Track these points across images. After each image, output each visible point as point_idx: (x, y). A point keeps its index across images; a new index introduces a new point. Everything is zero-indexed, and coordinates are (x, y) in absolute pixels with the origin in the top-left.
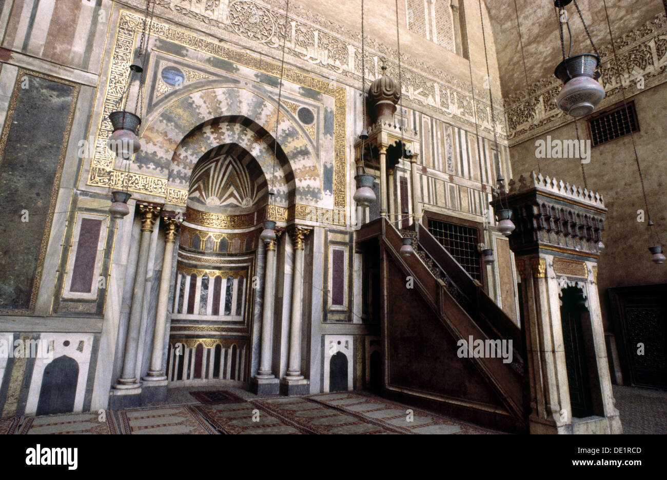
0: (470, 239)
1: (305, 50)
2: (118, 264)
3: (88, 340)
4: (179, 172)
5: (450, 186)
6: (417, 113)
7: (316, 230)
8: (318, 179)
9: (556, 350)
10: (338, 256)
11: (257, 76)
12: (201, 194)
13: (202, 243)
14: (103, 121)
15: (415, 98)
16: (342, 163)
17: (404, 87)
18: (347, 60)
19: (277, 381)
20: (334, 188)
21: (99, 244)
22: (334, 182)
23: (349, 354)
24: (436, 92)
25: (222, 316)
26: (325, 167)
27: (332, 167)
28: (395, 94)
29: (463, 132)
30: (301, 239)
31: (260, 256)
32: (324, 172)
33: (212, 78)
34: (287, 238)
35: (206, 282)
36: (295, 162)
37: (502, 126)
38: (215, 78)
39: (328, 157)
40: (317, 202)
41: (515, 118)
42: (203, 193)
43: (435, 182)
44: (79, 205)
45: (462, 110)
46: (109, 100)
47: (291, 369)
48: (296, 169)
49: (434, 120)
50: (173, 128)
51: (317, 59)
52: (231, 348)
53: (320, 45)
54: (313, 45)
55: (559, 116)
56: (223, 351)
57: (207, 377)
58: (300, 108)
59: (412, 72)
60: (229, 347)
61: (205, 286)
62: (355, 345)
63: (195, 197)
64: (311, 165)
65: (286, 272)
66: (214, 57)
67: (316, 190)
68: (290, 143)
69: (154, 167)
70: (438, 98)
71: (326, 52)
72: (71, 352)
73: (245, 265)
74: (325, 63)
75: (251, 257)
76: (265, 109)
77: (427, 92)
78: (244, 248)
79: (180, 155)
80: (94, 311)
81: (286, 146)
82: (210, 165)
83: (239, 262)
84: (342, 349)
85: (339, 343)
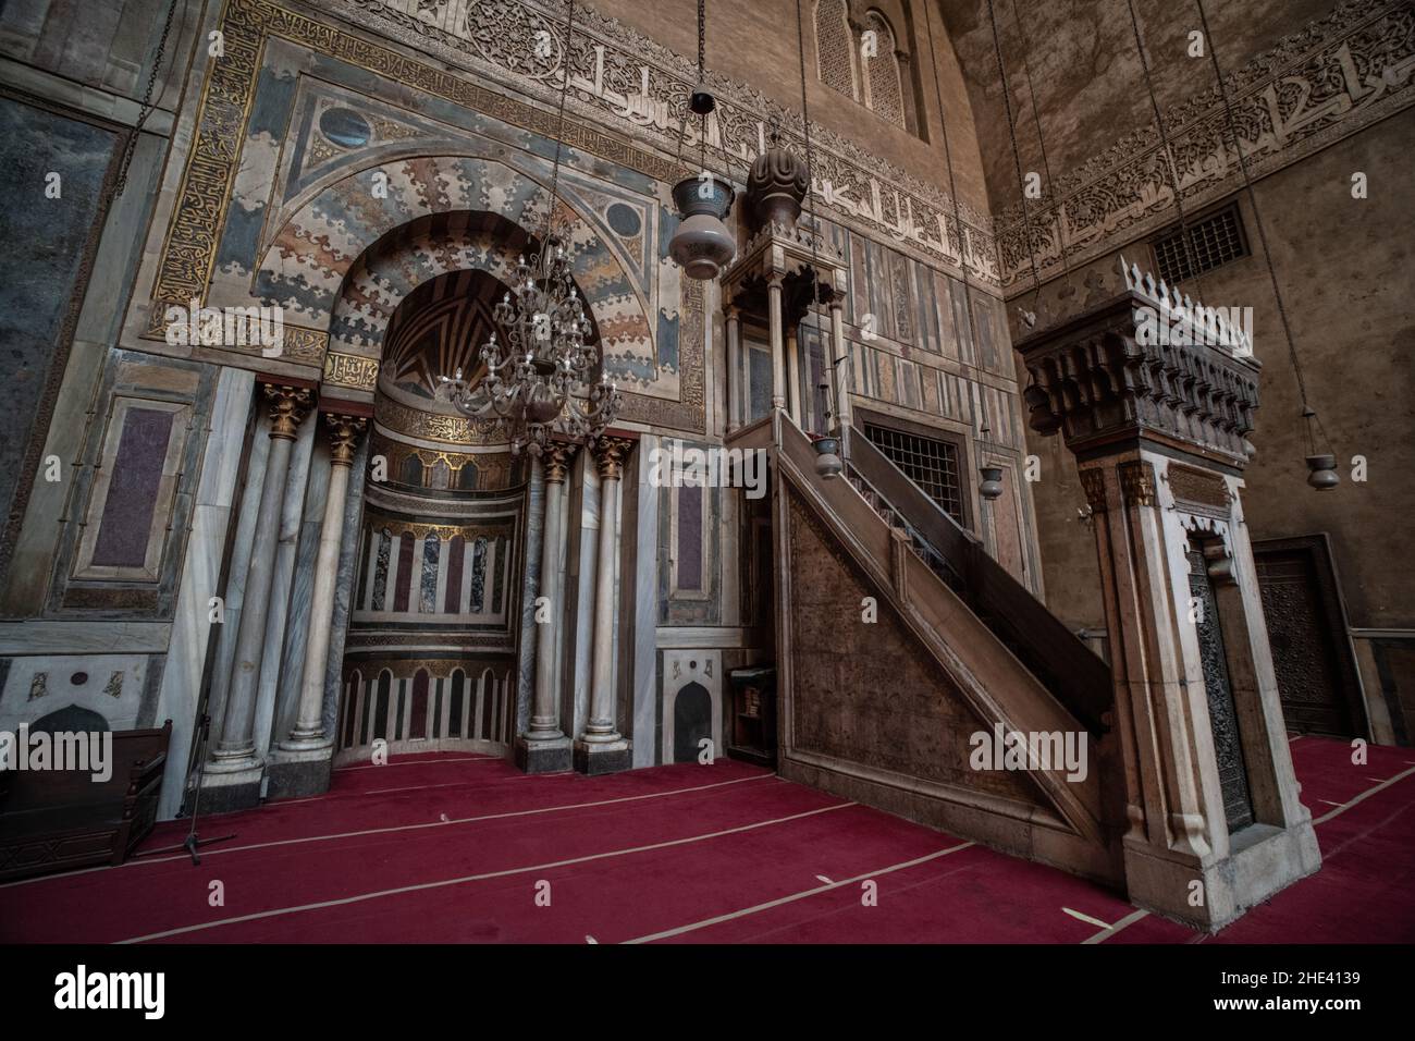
0: (943, 463)
1: (622, 98)
3: (135, 670)
4: (361, 322)
5: (904, 364)
7: (644, 438)
8: (647, 340)
9: (1189, 679)
11: (524, 139)
12: (424, 379)
13: (424, 472)
14: (183, 207)
15: (835, 200)
16: (698, 312)
17: (814, 180)
19: (568, 744)
20: (681, 359)
21: (167, 460)
22: (681, 347)
23: (714, 686)
24: (874, 194)
25: (466, 615)
26: (662, 315)
27: (676, 319)
28: (797, 181)
29: (923, 269)
30: (614, 458)
31: (534, 495)
32: (660, 329)
33: (429, 137)
34: (587, 459)
35: (434, 549)
36: (600, 306)
37: (992, 263)
38: (435, 137)
39: (669, 299)
40: (646, 385)
41: (1015, 248)
42: (428, 376)
43: (876, 357)
45: (921, 229)
46: (199, 165)
47: (594, 720)
48: (603, 321)
49: (872, 243)
50: (343, 229)
51: (645, 118)
52: (484, 677)
53: (653, 92)
54: (640, 92)
56: (468, 682)
57: (437, 734)
58: (611, 204)
59: (828, 155)
60: (479, 676)
61: (432, 556)
62: (725, 667)
63: (410, 384)
64: (634, 312)
65: (584, 525)
66: (434, 99)
67: (644, 363)
68: (591, 268)
69: (298, 306)
70: (878, 206)
71: (666, 105)
72: (91, 698)
73: (510, 513)
74: (663, 125)
75: (519, 498)
76: (539, 201)
77: (858, 193)
78: (508, 481)
79: (363, 288)
81: (585, 275)
82: (439, 321)
83: (497, 508)
84: (699, 676)
85: (693, 665)
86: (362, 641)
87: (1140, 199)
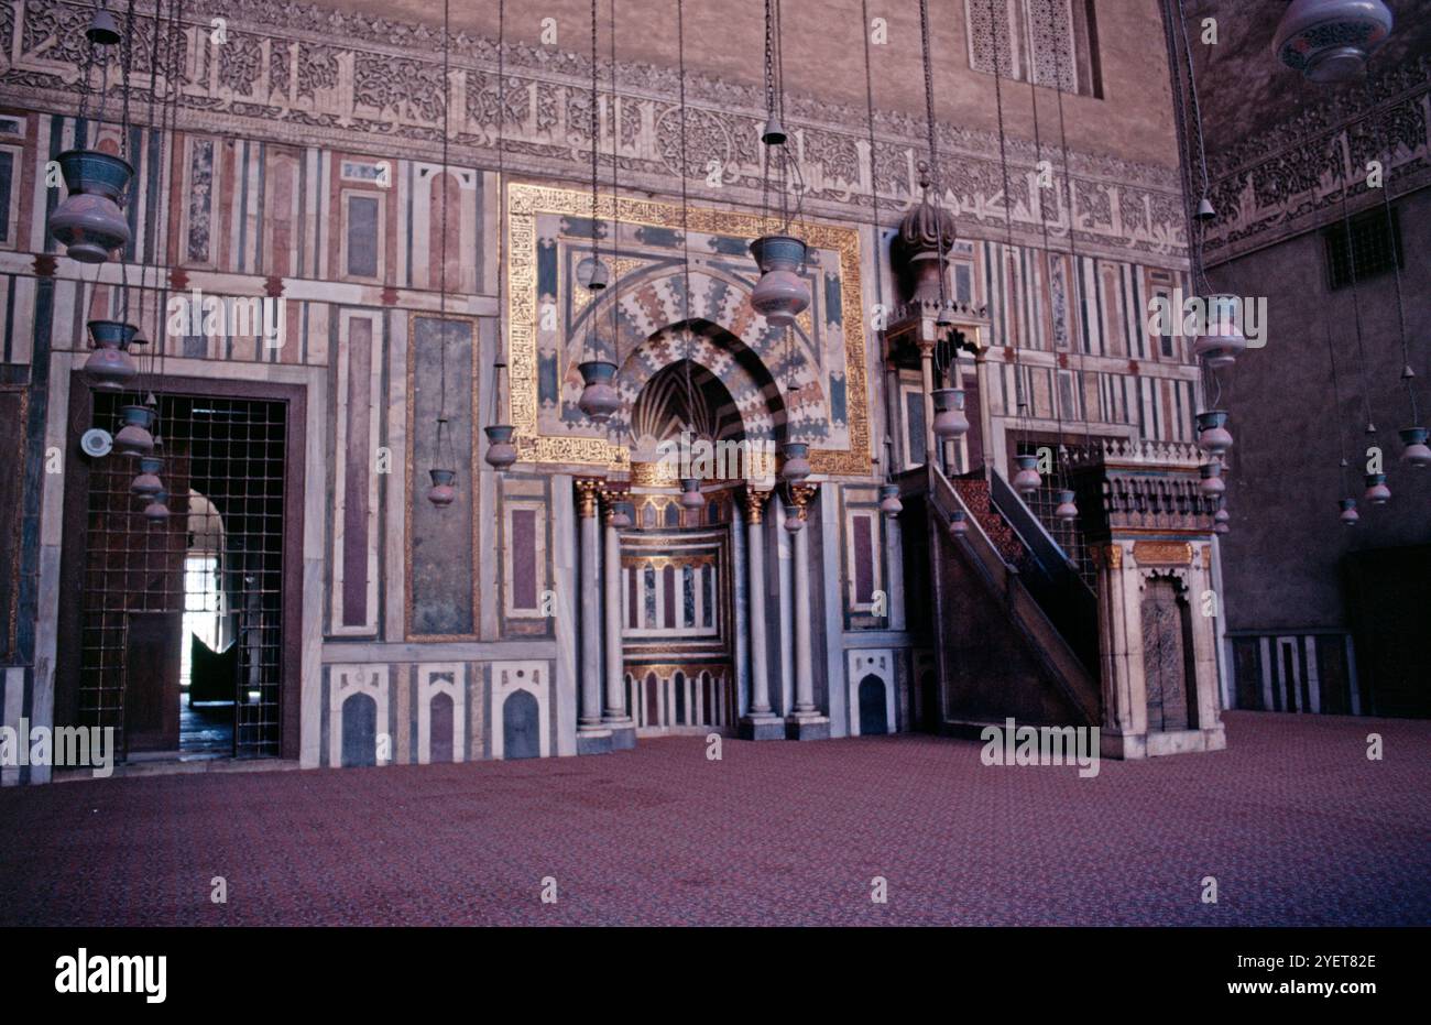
1: (784, 172)
2: (562, 566)
3: (543, 668)
5: (1061, 375)
6: (993, 245)
7: (824, 488)
8: (821, 403)
9: (1129, 653)
10: (862, 525)
11: (711, 243)
15: (987, 213)
16: (859, 367)
17: (966, 197)
18: (858, 173)
19: (780, 721)
20: (849, 413)
21: (537, 542)
22: (849, 403)
23: (887, 677)
24: (1031, 191)
25: (681, 629)
26: (832, 379)
27: (843, 379)
28: (944, 239)
29: (1088, 263)
30: (802, 504)
31: (736, 532)
32: (832, 391)
33: (647, 263)
34: (779, 505)
35: (651, 576)
36: (783, 380)
37: (1178, 229)
38: (651, 263)
39: (835, 362)
40: (822, 441)
43: (1030, 374)
44: (506, 492)
45: (1087, 215)
47: (799, 701)
49: (1027, 251)
51: (804, 186)
52: (701, 675)
53: (808, 155)
54: (797, 159)
55: (1281, 218)
56: (687, 683)
57: (667, 722)
59: (980, 162)
60: (696, 676)
61: (650, 583)
62: (896, 662)
64: (809, 380)
66: (645, 227)
67: (820, 423)
68: (773, 349)
70: (1035, 204)
71: (820, 166)
72: (526, 685)
73: (711, 545)
74: (818, 189)
75: (720, 534)
76: (729, 298)
77: (1013, 197)
78: (707, 519)
80: (543, 632)
81: (767, 355)
83: (701, 541)
84: (875, 669)
85: (871, 661)
86: (633, 651)
87: (1319, 184)
